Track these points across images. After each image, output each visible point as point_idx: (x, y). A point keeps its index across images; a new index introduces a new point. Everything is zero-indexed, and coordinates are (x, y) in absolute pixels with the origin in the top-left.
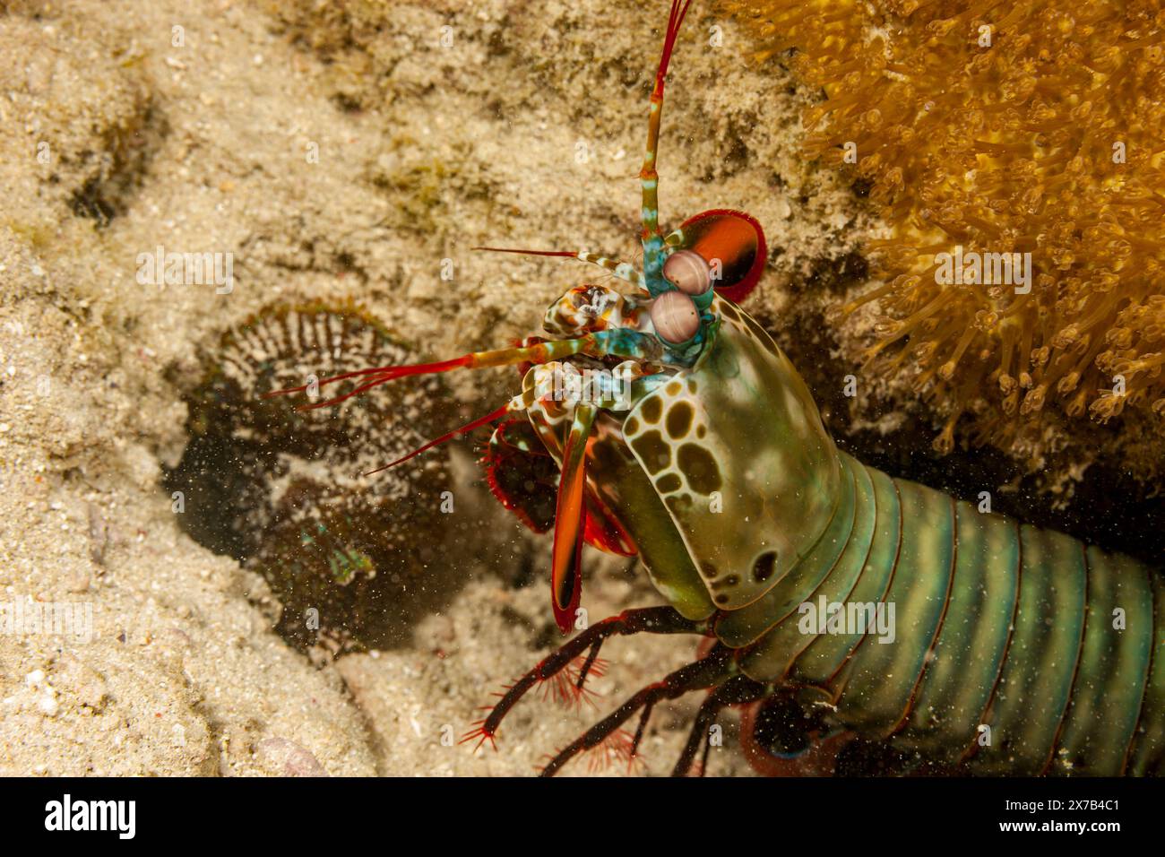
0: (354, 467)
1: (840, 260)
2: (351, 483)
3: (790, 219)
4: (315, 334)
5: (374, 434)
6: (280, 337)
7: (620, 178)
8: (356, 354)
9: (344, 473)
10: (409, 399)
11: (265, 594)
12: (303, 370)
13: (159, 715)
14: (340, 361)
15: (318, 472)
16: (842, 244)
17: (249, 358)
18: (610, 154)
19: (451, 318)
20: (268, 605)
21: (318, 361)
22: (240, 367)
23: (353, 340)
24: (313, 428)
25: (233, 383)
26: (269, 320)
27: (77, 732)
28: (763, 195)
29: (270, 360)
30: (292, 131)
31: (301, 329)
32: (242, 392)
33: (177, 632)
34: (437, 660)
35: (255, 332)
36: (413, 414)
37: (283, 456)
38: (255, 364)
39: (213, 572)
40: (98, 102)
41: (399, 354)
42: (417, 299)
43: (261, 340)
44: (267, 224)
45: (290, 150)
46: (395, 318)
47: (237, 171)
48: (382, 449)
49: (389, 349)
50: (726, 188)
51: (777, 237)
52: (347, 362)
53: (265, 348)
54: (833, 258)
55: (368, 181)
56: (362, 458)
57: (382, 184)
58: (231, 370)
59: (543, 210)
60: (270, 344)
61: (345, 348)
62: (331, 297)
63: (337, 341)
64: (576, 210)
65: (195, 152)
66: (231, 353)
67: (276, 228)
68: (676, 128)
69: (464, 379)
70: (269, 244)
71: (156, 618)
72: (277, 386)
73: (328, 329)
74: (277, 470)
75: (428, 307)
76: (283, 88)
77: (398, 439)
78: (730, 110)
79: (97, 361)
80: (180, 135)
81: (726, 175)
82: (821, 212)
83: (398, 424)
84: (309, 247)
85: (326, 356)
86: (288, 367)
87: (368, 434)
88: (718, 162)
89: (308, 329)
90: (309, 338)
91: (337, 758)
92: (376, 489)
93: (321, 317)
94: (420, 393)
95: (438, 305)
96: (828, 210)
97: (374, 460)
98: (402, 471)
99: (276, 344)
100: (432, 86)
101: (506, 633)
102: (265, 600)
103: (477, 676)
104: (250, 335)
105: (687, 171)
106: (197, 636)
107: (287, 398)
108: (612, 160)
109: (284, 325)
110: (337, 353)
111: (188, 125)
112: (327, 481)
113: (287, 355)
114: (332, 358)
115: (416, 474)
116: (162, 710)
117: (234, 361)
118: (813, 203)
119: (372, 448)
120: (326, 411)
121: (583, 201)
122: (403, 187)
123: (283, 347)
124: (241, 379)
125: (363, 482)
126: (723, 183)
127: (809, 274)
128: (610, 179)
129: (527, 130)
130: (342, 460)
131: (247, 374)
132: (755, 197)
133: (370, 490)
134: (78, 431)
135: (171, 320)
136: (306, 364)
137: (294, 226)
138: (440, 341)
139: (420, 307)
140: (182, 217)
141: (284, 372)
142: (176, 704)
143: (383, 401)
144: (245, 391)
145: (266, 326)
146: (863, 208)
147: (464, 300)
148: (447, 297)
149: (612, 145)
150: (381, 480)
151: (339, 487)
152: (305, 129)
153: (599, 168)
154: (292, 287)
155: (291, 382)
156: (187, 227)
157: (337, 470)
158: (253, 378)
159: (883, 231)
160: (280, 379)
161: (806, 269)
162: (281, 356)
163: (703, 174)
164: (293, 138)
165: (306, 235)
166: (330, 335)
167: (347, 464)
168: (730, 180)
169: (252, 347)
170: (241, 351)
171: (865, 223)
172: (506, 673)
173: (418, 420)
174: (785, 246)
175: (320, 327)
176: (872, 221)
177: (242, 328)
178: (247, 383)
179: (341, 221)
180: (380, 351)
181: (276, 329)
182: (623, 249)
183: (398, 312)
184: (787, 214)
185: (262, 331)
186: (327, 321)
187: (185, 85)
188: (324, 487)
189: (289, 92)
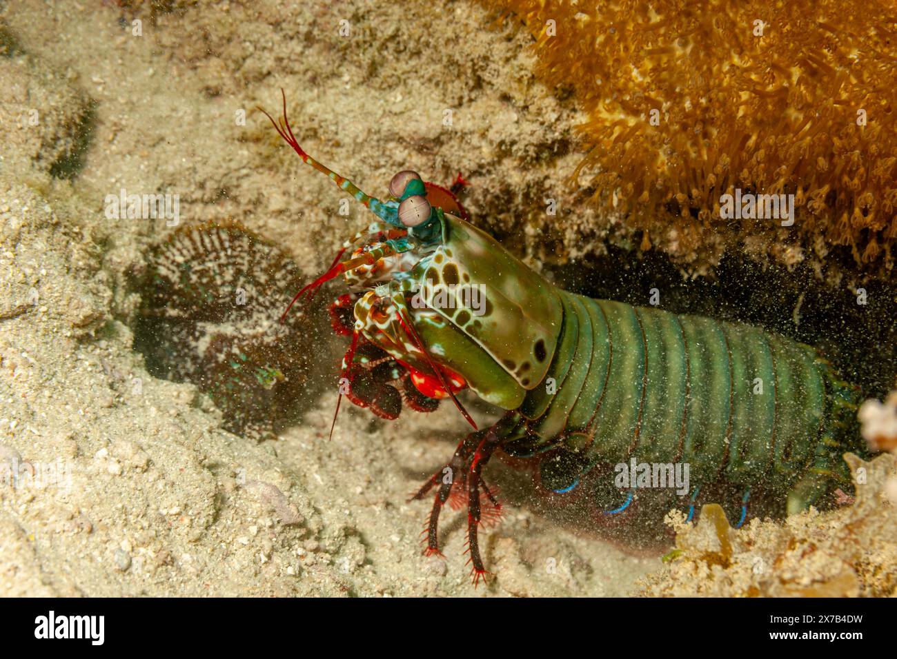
0: (251, 322)
1: (553, 142)
2: (251, 332)
3: (517, 122)
4: (212, 242)
5: (261, 299)
6: (190, 247)
7: (402, 113)
8: (241, 251)
9: (245, 327)
10: (278, 276)
11: (211, 406)
12: (210, 265)
13: (181, 470)
14: (232, 257)
15: (227, 329)
16: (554, 132)
17: (173, 262)
18: (393, 99)
19: (299, 220)
20: (213, 412)
21: (218, 258)
22: (169, 269)
23: (237, 243)
24: (221, 301)
25: (166, 278)
26: (181, 238)
27: (136, 483)
28: (497, 110)
29: (186, 262)
30: (180, 114)
31: (202, 241)
32: (173, 284)
33: (174, 425)
34: (320, 439)
35: (174, 246)
36: (282, 284)
37: (200, 324)
38: (178, 265)
39: (179, 393)
40: (60, 105)
41: (266, 250)
42: (273, 212)
43: (179, 250)
44: (172, 175)
45: (180, 126)
46: (260, 227)
47: (148, 143)
48: (267, 308)
49: (259, 246)
50: (472, 109)
51: (511, 134)
52: (236, 257)
53: (182, 254)
54: (550, 142)
55: (234, 139)
56: (255, 315)
57: (244, 139)
58: (163, 271)
59: (354, 141)
60: (185, 252)
61: (233, 249)
62: (217, 219)
63: (227, 244)
64: (375, 137)
65: (120, 134)
66: (162, 260)
67: (178, 177)
68: (433, 76)
69: (309, 261)
70: (175, 188)
71: (158, 418)
72: (194, 278)
73: (219, 238)
74: (197, 334)
75: (282, 216)
76: (169, 88)
77: (277, 300)
78: (472, 56)
79: (89, 266)
80: (108, 124)
81: (471, 100)
82: (539, 113)
83: (274, 291)
84: (202, 186)
85: (222, 254)
86: (199, 264)
87: (257, 300)
88: (466, 93)
89: (207, 240)
90: (209, 246)
91: (289, 490)
92: (269, 332)
93: (214, 231)
94: (283, 272)
95: (288, 213)
96: (544, 111)
97: (263, 316)
98: (283, 320)
99: (189, 251)
100: (269, 73)
101: (353, 423)
102: (212, 409)
103: (344, 447)
104: (171, 248)
105: (445, 102)
106: (185, 427)
107: (201, 284)
108: (394, 103)
109: (191, 240)
110: (229, 252)
111: (112, 118)
112: (235, 334)
113: (197, 257)
114: (226, 255)
115: (292, 321)
116: (182, 467)
117: (164, 266)
118: (533, 109)
119: (261, 309)
120: (227, 289)
121: (378, 132)
122: (257, 140)
123: (193, 252)
124: (170, 275)
125: (260, 330)
126: (469, 107)
127: (534, 155)
128: (396, 114)
129: (337, 91)
130: (242, 319)
131: (174, 272)
132: (493, 113)
133: (265, 334)
134: (89, 307)
135: (126, 238)
136: (210, 261)
137: (190, 174)
138: (290, 238)
139: (276, 217)
140: (119, 175)
141: (198, 268)
142: (190, 463)
143: (263, 278)
144: (175, 283)
145: (180, 241)
146: (566, 107)
147: (306, 207)
148: (295, 206)
149: (393, 94)
150: (271, 327)
151: (244, 335)
152: (189, 111)
153: (387, 109)
154: (192, 214)
155: (202, 273)
156: (124, 181)
157: (240, 325)
158: (178, 274)
159: (581, 119)
160: (195, 272)
161: (532, 153)
162: (193, 258)
163: (456, 102)
164: (182, 117)
165: (198, 178)
166: (221, 242)
167: (245, 321)
168: (473, 104)
169: (174, 255)
170: (167, 258)
171: (568, 116)
172: (362, 444)
173: (287, 288)
174: (517, 139)
175: (214, 238)
176: (572, 114)
177: (165, 243)
178: (175, 278)
179: (221, 167)
180: (254, 249)
181: (187, 242)
182: (408, 159)
183: (261, 223)
184: (516, 119)
185: (179, 245)
186: (218, 233)
187: (106, 93)
188: (234, 337)
189: (173, 89)
